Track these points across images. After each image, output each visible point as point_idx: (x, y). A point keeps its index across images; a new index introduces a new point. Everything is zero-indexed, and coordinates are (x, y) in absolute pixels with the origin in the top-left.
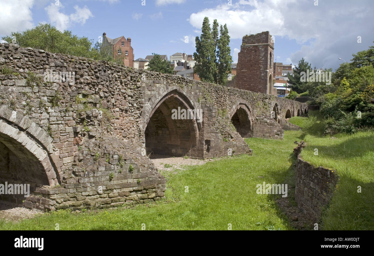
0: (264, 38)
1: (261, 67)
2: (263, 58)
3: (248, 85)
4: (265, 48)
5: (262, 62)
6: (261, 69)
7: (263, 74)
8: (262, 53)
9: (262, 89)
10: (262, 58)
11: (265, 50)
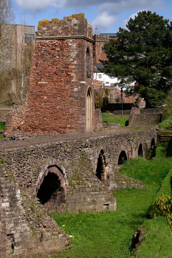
0: (75, 25)
1: (73, 77)
2: (75, 61)
3: (50, 107)
4: (78, 43)
5: (73, 67)
6: (73, 81)
7: (77, 89)
8: (73, 51)
9: (75, 115)
10: (73, 61)
11: (78, 48)
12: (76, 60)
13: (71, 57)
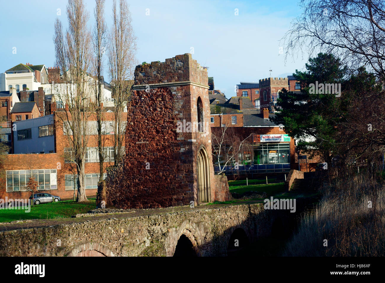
1: (179, 133)
4: (183, 91)
5: (178, 121)
6: (178, 139)
7: (184, 149)
8: (178, 102)
11: (184, 97)
12: (181, 113)
13: (176, 110)
